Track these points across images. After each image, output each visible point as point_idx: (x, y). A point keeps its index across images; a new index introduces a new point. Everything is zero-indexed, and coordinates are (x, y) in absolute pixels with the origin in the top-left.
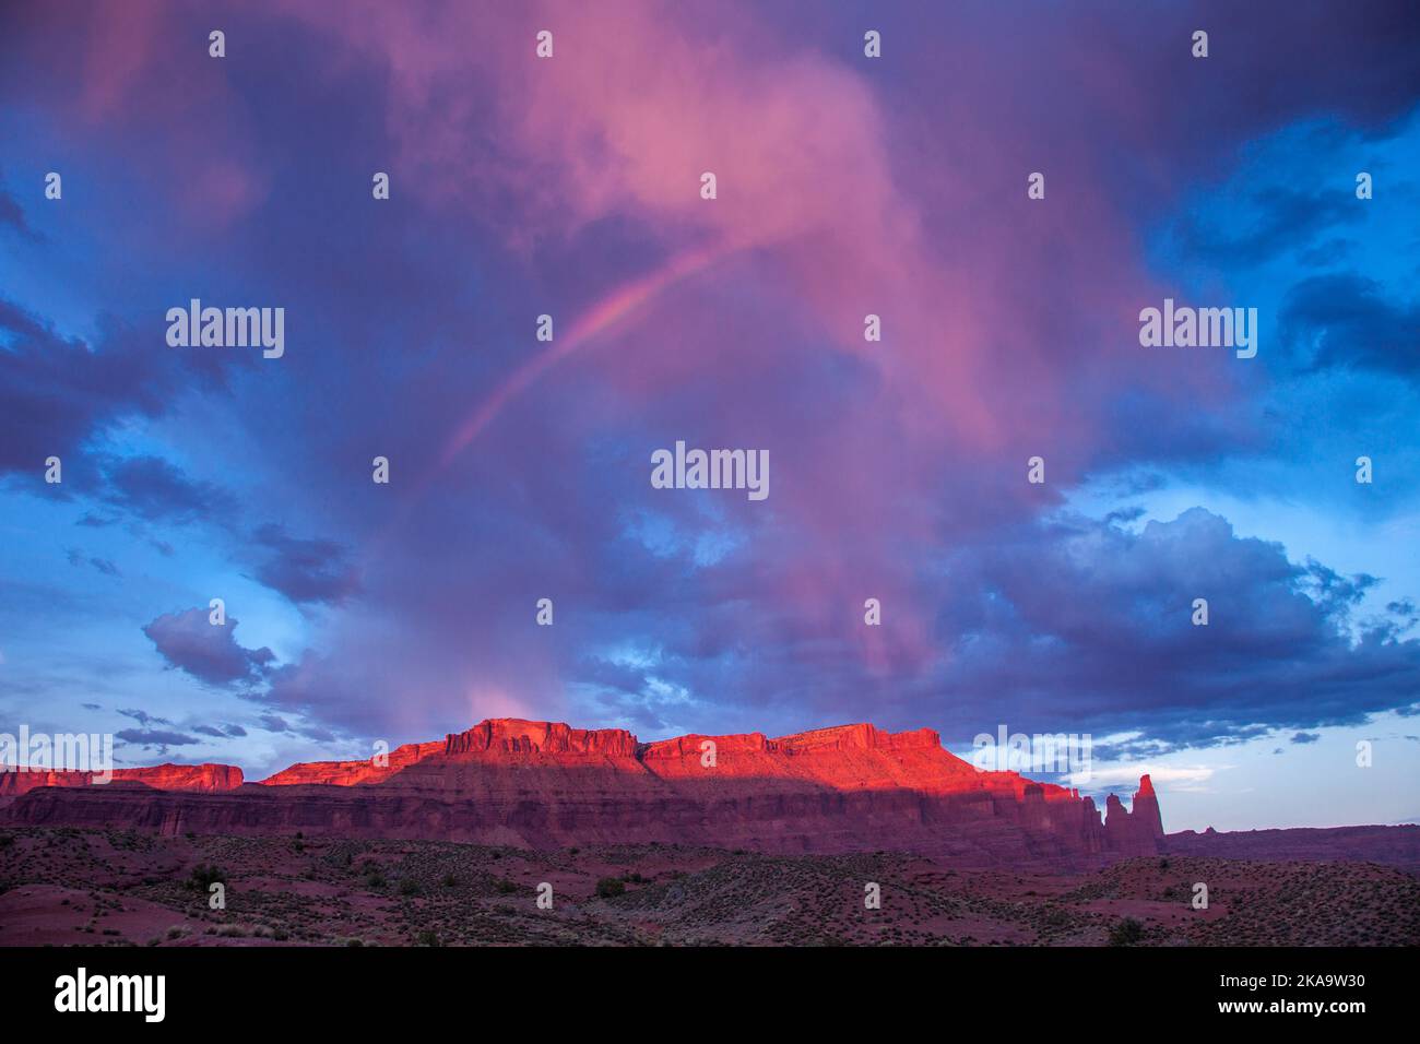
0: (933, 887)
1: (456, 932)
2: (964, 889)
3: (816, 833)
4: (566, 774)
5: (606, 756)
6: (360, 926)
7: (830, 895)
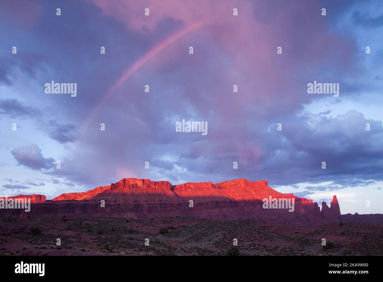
0: (266, 230)
1: (115, 245)
2: (276, 231)
3: (228, 213)
4: (149, 196)
5: (162, 190)
6: (85, 244)
7: (233, 233)
